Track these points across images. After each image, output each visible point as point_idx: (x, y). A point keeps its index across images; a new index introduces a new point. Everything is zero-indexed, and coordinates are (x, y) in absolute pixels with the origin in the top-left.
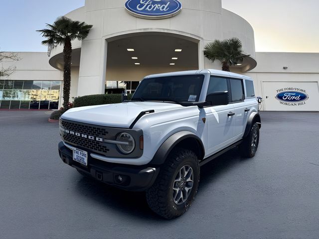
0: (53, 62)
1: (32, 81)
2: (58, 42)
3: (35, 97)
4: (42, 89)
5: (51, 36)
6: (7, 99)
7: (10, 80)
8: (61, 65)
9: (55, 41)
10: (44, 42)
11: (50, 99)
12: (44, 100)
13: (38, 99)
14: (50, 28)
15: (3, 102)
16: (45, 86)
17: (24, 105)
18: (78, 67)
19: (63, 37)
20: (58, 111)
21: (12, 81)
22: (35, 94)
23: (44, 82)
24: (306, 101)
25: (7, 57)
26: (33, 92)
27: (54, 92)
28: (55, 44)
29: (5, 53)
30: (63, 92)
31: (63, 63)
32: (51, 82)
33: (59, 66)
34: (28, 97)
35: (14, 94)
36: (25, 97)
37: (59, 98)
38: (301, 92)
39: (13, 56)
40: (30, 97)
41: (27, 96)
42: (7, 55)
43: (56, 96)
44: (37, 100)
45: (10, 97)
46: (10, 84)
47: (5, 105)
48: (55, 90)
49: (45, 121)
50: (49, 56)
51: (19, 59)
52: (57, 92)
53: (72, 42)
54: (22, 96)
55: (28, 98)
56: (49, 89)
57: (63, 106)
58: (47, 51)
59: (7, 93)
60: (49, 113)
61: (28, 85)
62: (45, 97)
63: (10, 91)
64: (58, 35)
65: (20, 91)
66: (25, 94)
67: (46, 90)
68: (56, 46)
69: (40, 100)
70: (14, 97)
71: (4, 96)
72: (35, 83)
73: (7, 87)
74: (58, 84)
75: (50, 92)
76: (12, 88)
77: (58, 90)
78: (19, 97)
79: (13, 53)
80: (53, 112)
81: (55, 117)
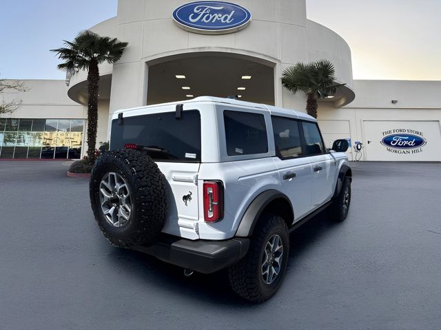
0: (74, 93)
1: (44, 120)
2: (80, 66)
3: (48, 141)
4: (59, 130)
5: (70, 57)
6: (9, 144)
7: (14, 119)
8: (84, 97)
9: (77, 65)
10: (61, 66)
11: (69, 145)
12: (61, 145)
13: (53, 145)
14: (69, 47)
15: (5, 149)
16: (62, 126)
17: (34, 154)
18: (108, 100)
19: (87, 59)
20: (80, 162)
21: (17, 119)
22: (48, 137)
23: (61, 121)
24: (423, 147)
25: (9, 87)
26: (46, 134)
27: (74, 135)
28: (76, 69)
29: (7, 82)
30: (86, 135)
31: (87, 95)
32: (71, 122)
33: (82, 100)
34: (39, 142)
35: (20, 138)
36: (34, 142)
37: (81, 143)
38: (416, 135)
39: (17, 85)
40: (41, 142)
41: (37, 140)
42: (11, 84)
43: (77, 140)
44: (52, 146)
45: (13, 141)
46: (13, 123)
47: (7, 153)
48: (76, 133)
49: (62, 175)
50: (68, 85)
51: (27, 89)
52: (78, 136)
53: (100, 66)
54: (31, 141)
55: (39, 144)
56: (68, 130)
57: (87, 155)
58: (65, 79)
59: (9, 137)
60: (68, 164)
61: (38, 125)
62: (62, 141)
63: (14, 134)
64: (80, 57)
65: (28, 134)
66: (35, 137)
67: (64, 132)
68: (77, 72)
69: (55, 146)
70: (19, 142)
71: (5, 141)
72: (48, 122)
73: (10, 128)
74: (80, 125)
75: (69, 135)
76: (16, 130)
77: (80, 133)
78: (26, 142)
79: (18, 81)
80: (73, 162)
81: (76, 169)
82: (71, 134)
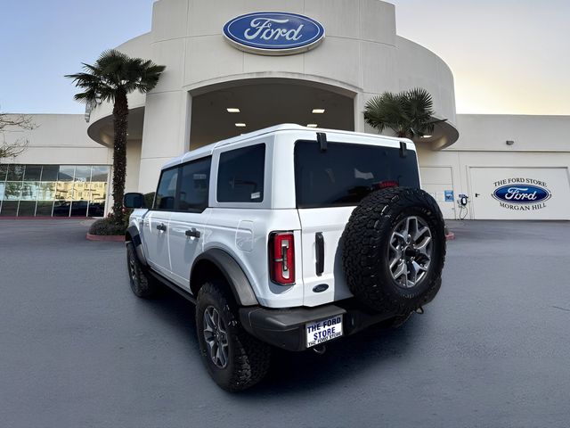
0: (95, 132)
1: (57, 166)
2: (103, 97)
3: (62, 194)
4: (76, 180)
5: (90, 85)
6: (12, 198)
7: (19, 165)
8: (109, 137)
9: (99, 95)
10: (79, 96)
11: (90, 199)
12: (78, 199)
13: (69, 199)
14: (89, 72)
15: (6, 204)
16: (80, 174)
17: (43, 210)
18: (140, 141)
19: (112, 87)
20: (104, 220)
21: (22, 165)
22: (62, 188)
23: (79, 167)
24: (546, 202)
25: (12, 123)
26: (59, 185)
27: (96, 186)
28: (99, 101)
29: (9, 117)
30: (112, 186)
31: (113, 134)
32: (92, 169)
33: (106, 140)
34: (51, 195)
35: (26, 189)
36: (44, 195)
37: (105, 195)
38: (538, 185)
39: (23, 121)
40: (54, 195)
41: (48, 192)
42: (14, 119)
43: (100, 192)
44: (66, 200)
45: (17, 194)
46: (17, 170)
47: (9, 209)
48: (98, 183)
49: (80, 238)
50: (88, 121)
51: (34, 127)
52: (101, 187)
53: (129, 96)
54: (40, 193)
55: (50, 198)
56: (88, 180)
57: (112, 212)
58: (84, 113)
59: (12, 188)
60: (88, 223)
61: (49, 172)
62: (80, 194)
63: (18, 184)
64: (103, 84)
65: (36, 184)
66: (45, 189)
67: (82, 182)
68: (100, 104)
69: (71, 200)
70: (24, 194)
71: (7, 193)
72: (62, 169)
73: (13, 177)
74: (104, 172)
75: (89, 185)
76: (21, 179)
77: (103, 183)
78: (34, 194)
79: (23, 116)
80: (94, 221)
81: (98, 230)
82: (92, 185)
